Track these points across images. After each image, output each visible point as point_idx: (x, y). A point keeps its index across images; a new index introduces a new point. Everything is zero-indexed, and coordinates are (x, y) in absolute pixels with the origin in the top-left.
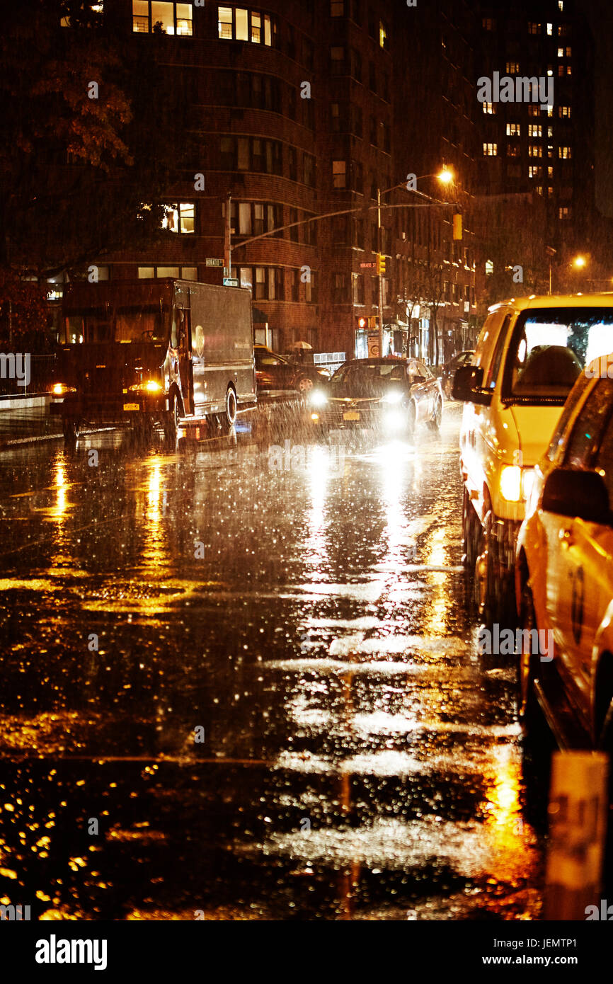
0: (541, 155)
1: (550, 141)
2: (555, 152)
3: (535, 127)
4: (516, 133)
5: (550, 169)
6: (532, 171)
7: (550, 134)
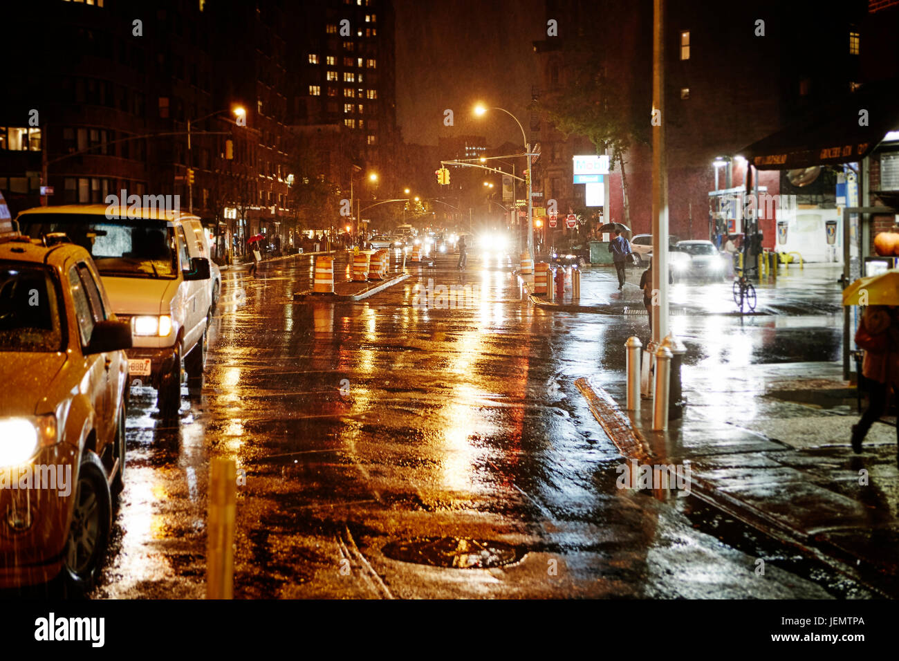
0: (353, 96)
1: (360, 85)
2: (364, 93)
3: (349, 74)
4: (334, 79)
5: (361, 107)
6: (348, 108)
7: (360, 80)
